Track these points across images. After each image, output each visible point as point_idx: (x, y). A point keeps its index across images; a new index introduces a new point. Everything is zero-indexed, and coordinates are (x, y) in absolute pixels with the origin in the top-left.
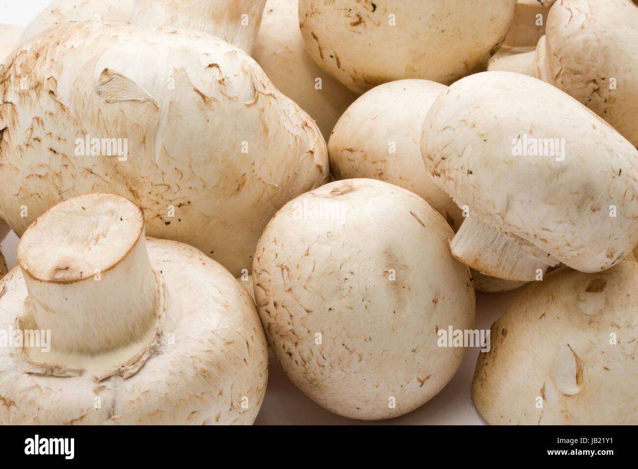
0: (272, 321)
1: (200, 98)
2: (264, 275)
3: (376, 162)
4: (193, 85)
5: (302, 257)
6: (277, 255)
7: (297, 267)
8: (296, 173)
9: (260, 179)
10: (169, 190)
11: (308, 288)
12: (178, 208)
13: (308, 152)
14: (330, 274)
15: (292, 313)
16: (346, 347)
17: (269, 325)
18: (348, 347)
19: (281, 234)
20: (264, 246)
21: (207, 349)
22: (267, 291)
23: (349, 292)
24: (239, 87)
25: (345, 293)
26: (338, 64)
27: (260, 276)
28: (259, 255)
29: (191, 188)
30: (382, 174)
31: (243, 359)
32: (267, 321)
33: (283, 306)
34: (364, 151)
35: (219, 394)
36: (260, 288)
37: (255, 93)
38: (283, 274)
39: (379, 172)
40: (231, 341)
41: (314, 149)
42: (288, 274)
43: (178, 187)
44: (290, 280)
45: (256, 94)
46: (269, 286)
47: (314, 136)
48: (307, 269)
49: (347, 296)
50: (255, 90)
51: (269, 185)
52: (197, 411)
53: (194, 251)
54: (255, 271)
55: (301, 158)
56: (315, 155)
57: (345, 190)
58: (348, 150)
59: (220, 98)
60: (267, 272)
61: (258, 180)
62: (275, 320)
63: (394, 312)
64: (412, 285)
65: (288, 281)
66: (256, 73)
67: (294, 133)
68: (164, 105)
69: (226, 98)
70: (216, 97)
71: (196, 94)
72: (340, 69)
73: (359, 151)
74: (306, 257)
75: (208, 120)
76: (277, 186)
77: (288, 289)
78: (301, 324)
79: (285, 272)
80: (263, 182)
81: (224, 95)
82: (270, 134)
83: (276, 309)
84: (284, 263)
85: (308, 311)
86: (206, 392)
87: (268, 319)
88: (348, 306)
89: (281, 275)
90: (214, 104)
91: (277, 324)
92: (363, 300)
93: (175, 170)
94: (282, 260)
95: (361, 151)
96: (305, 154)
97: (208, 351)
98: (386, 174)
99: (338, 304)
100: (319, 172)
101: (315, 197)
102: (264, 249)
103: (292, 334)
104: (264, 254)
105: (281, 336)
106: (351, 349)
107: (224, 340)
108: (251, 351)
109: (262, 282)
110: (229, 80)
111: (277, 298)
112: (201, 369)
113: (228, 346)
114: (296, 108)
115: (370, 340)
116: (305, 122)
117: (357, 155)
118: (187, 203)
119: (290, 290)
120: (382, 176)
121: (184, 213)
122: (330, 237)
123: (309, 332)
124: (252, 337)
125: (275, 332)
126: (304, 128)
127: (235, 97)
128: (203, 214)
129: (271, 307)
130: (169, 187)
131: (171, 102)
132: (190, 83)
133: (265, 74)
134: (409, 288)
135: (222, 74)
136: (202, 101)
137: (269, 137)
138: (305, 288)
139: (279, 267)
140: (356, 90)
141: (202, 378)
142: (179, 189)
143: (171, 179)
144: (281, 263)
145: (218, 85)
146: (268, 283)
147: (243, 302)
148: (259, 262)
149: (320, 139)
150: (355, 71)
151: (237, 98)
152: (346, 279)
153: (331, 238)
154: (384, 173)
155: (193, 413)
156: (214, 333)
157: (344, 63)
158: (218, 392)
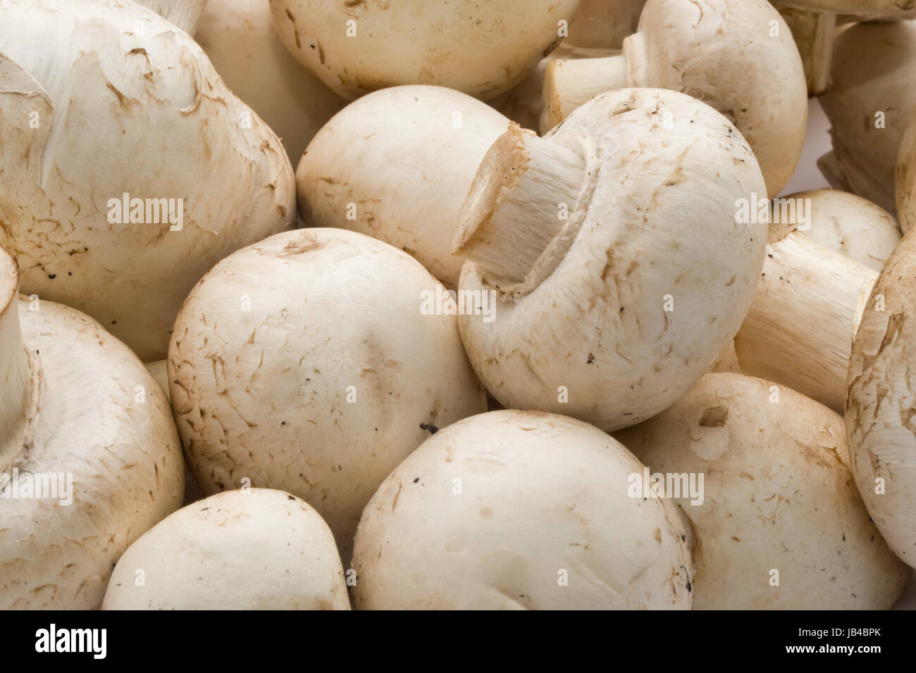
0: (197, 436)
1: (116, 99)
2: (186, 369)
3: (365, 202)
4: (106, 79)
5: (245, 345)
6: (206, 340)
7: (237, 360)
8: (246, 216)
9: (193, 222)
10: (59, 229)
11: (252, 391)
12: (69, 256)
13: (266, 187)
14: (285, 371)
15: (226, 427)
16: (305, 479)
17: (192, 442)
18: (308, 479)
19: (213, 309)
20: (188, 326)
21: (95, 473)
22: (190, 393)
23: (312, 398)
24: (174, 84)
25: (306, 400)
26: (322, 58)
27: (181, 370)
28: (179, 339)
29: (90, 229)
30: (373, 219)
31: (148, 491)
32: (190, 437)
33: (214, 416)
34: (348, 184)
35: (109, 541)
36: (179, 386)
37: (196, 96)
38: (215, 369)
39: (369, 216)
40: (133, 464)
41: (276, 182)
42: (223, 369)
43: (72, 225)
44: (225, 378)
45: (198, 98)
46: (193, 386)
47: (277, 163)
48: (252, 363)
49: (309, 404)
50: (197, 92)
51: (205, 232)
52: (74, 564)
53: (88, 322)
54: (173, 362)
55: (256, 194)
56: (276, 191)
57: (305, 245)
58: (326, 180)
59: (144, 100)
60: (191, 365)
61: (190, 223)
62: (201, 435)
63: (376, 429)
64: (403, 390)
65: (222, 379)
66: (200, 67)
67: (248, 158)
68: (61, 105)
69: (152, 101)
70: (139, 99)
71: (109, 92)
72: (324, 65)
73: (342, 183)
74: (250, 345)
75: (124, 132)
76: (217, 234)
77: (222, 391)
78: (241, 444)
79: (219, 366)
80: (197, 227)
81: (151, 96)
82: (215, 157)
83: (203, 420)
84: (217, 353)
85: (251, 425)
86: (90, 537)
87: (190, 433)
88: (310, 419)
89: (212, 370)
90: (135, 108)
91: (205, 442)
92: (332, 411)
93: (69, 201)
94: (215, 347)
95: (345, 184)
96: (262, 190)
97: (98, 477)
98: (379, 221)
99: (296, 417)
100: (280, 216)
101: (262, 254)
102: (186, 330)
103: (226, 458)
104: (186, 338)
105: (209, 459)
106: (311, 482)
107: (123, 461)
108: (160, 478)
109: (184, 379)
110: (160, 73)
111: (204, 404)
112: (86, 503)
113: (128, 471)
114: (253, 120)
115: (340, 469)
116: (267, 141)
117: (338, 189)
118: (83, 249)
119: (225, 393)
120: (372, 222)
121: (78, 264)
122: (286, 317)
123: (251, 455)
124: (164, 459)
125: (200, 453)
126: (263, 151)
127: (165, 101)
128: (105, 268)
129: (195, 416)
130: (58, 225)
131: (71, 101)
132: (102, 75)
133: (213, 68)
134: (398, 394)
135: (150, 65)
136: (118, 103)
137: (211, 164)
138: (248, 391)
139: (209, 358)
140: (344, 95)
141: (86, 516)
142: (74, 229)
143: (62, 213)
144: (212, 353)
145: (143, 81)
146: (192, 381)
147: (154, 406)
148: (178, 347)
149: (285, 166)
150: (345, 70)
151: (170, 103)
152: (308, 379)
153: (288, 318)
154: (376, 219)
155: (69, 566)
156: (108, 450)
157: (331, 58)
158: (108, 538)
